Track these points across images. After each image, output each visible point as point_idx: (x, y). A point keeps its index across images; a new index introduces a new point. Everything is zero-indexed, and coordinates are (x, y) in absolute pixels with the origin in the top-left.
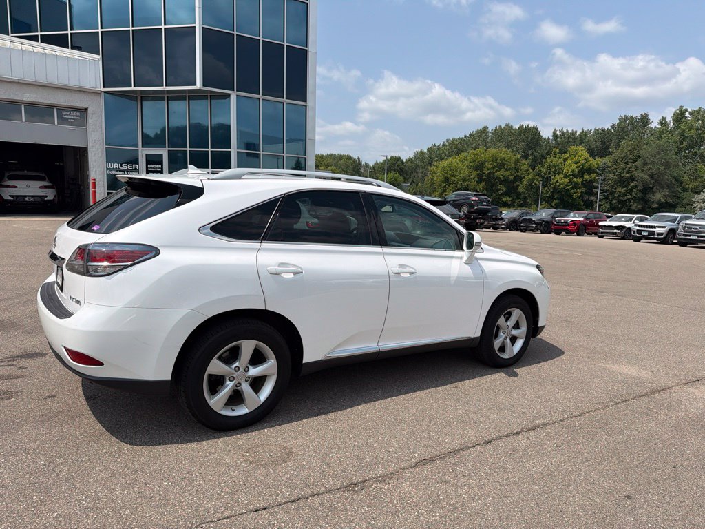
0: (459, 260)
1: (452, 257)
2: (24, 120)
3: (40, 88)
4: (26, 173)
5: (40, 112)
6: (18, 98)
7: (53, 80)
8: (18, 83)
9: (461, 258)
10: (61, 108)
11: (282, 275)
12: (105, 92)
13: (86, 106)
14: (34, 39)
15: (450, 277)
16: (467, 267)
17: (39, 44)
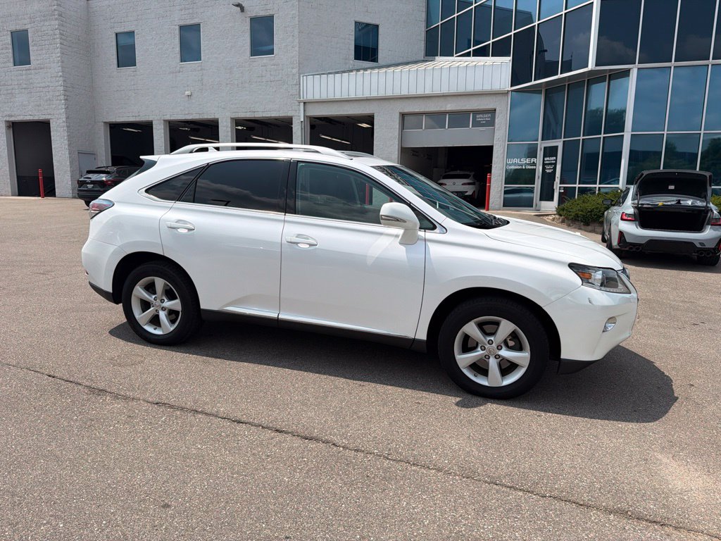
0: (393, 238)
1: (381, 234)
2: (447, 127)
3: (459, 98)
4: (458, 172)
5: (459, 118)
6: (443, 109)
7: (470, 88)
8: (443, 96)
9: (397, 236)
10: (476, 112)
11: (179, 230)
12: (512, 91)
13: (494, 107)
14: (468, 55)
15: (366, 256)
16: (403, 248)
17: (472, 58)
